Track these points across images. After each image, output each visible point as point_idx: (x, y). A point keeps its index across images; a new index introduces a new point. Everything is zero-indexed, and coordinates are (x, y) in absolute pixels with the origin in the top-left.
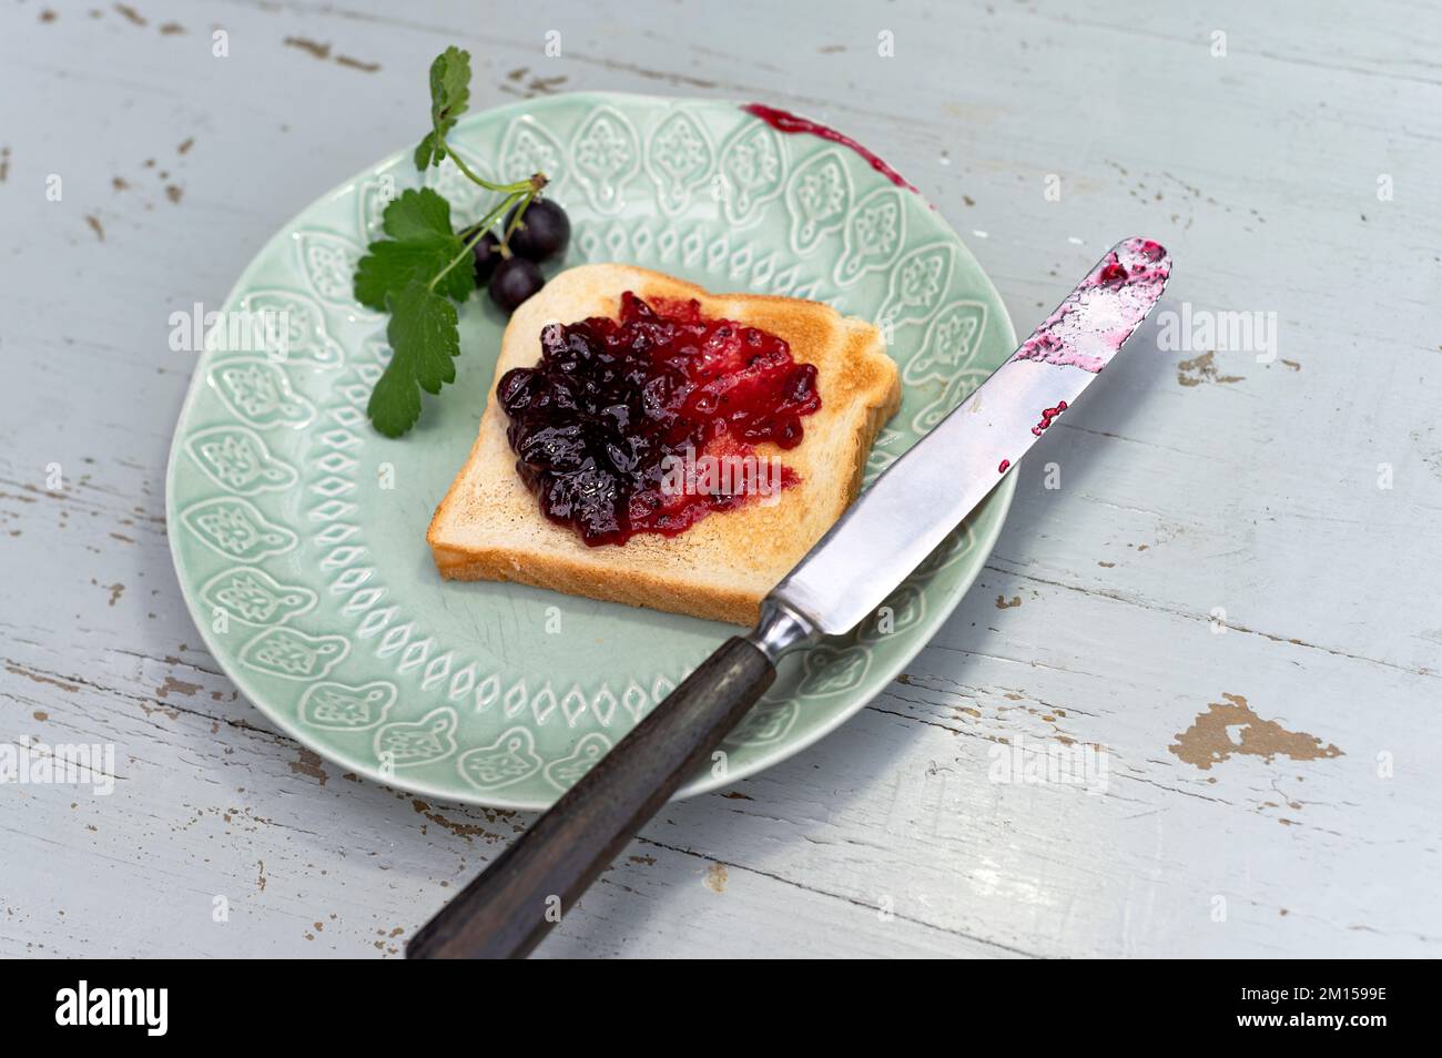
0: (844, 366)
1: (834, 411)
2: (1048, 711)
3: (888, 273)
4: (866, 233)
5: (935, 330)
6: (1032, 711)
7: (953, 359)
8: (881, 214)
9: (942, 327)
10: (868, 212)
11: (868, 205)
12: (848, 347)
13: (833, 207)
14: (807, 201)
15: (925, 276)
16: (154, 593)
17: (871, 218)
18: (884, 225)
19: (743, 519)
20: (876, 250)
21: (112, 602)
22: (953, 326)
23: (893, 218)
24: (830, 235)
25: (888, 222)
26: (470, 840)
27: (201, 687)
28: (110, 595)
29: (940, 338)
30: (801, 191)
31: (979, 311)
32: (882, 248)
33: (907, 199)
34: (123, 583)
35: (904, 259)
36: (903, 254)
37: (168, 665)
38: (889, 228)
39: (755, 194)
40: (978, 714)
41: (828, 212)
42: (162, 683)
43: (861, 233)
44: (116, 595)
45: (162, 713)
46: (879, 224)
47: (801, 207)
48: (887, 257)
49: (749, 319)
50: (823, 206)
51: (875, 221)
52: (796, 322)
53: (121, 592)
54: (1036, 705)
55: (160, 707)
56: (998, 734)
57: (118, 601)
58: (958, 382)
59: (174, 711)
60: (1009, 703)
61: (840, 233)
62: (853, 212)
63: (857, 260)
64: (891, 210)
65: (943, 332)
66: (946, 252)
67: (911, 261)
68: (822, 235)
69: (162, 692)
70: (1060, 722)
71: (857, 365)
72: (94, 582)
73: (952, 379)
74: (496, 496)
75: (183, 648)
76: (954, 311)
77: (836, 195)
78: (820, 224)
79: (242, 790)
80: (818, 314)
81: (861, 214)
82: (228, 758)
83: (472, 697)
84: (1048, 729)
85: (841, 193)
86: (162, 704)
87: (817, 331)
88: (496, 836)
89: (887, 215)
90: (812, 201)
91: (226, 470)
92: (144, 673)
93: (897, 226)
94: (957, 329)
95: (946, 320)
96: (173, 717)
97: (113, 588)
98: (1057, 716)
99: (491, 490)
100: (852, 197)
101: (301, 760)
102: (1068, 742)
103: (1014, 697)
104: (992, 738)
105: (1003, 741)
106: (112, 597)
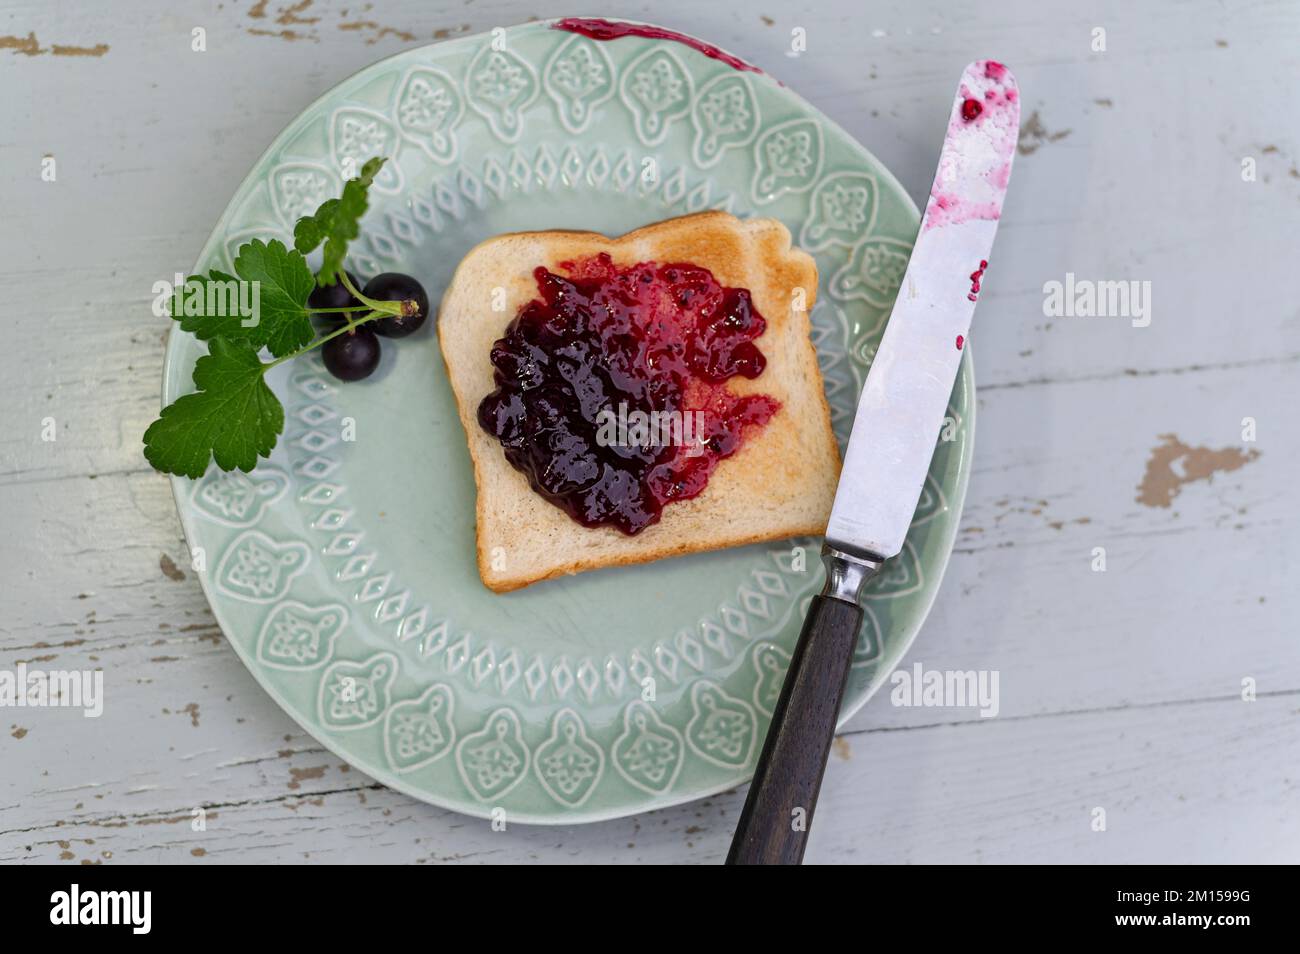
0: (768, 275)
1: (780, 325)
2: (1034, 506)
3: (750, 148)
4: (716, 116)
5: (820, 198)
6: (1022, 510)
7: (850, 225)
8: (728, 97)
9: (827, 196)
10: (713, 96)
11: (711, 90)
12: (763, 254)
13: (673, 97)
14: (645, 96)
15: (793, 150)
16: (229, 699)
17: (717, 101)
18: (733, 107)
19: (748, 459)
20: (731, 129)
21: (195, 723)
22: (840, 195)
23: (742, 99)
24: (674, 122)
25: (737, 103)
27: (327, 767)
28: (188, 717)
29: (828, 207)
30: (635, 88)
31: (867, 183)
32: (737, 127)
33: (754, 82)
34: (194, 701)
35: (764, 136)
36: (762, 130)
37: (285, 760)
38: (741, 108)
39: (587, 100)
40: (981, 530)
41: (668, 102)
42: (289, 778)
43: (710, 116)
44: (195, 715)
45: (307, 804)
46: (727, 106)
47: (639, 101)
48: (744, 135)
49: (659, 255)
50: (662, 97)
51: (723, 103)
52: (702, 242)
53: (197, 711)
54: (1021, 504)
55: (300, 800)
56: (1004, 542)
57: (199, 720)
58: (863, 249)
59: (316, 798)
60: (1000, 511)
61: (688, 118)
62: (695, 99)
63: (713, 140)
64: (738, 93)
65: (829, 201)
66: (812, 128)
67: (773, 137)
68: (667, 125)
69: (293, 785)
70: (1046, 511)
71: (779, 271)
72: (166, 711)
73: (856, 246)
74: (521, 516)
75: (288, 739)
76: (836, 181)
77: (674, 86)
78: (663, 114)
79: (418, 841)
80: (719, 226)
81: (706, 99)
82: (390, 819)
83: (577, 687)
84: (1037, 521)
85: (679, 82)
86: (300, 796)
87: (727, 245)
89: (735, 98)
90: (650, 95)
91: (257, 584)
92: (267, 776)
93: (749, 105)
94: (846, 199)
95: (830, 188)
96: (318, 803)
97: (187, 710)
98: (1041, 507)
99: (514, 513)
100: (692, 84)
102: (1058, 526)
103: (1002, 504)
104: (1000, 546)
105: (1010, 544)
106: (192, 719)
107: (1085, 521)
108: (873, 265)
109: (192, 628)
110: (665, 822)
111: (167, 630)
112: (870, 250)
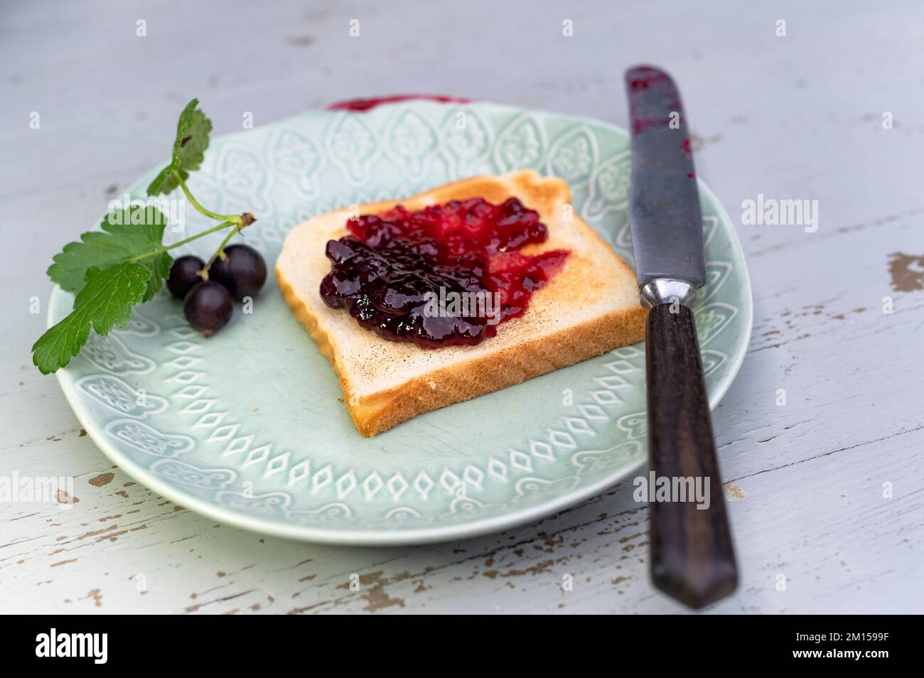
2: (813, 310)
13: (425, 142)
15: (522, 143)
20: (474, 150)
21: (98, 605)
22: (567, 155)
24: (432, 161)
25: (473, 129)
26: (549, 571)
30: (396, 143)
31: (583, 134)
32: (477, 147)
34: (94, 588)
35: (499, 144)
36: (496, 140)
38: (476, 132)
39: (362, 162)
40: (778, 332)
41: (422, 147)
43: (456, 146)
44: (97, 598)
47: (402, 153)
49: (443, 200)
50: (416, 144)
51: (462, 132)
52: (473, 189)
53: (99, 594)
56: (802, 333)
57: (101, 601)
58: (597, 179)
60: (788, 318)
61: (440, 154)
62: (442, 137)
63: (463, 163)
65: (561, 163)
66: (530, 118)
67: (505, 141)
68: (427, 163)
70: (824, 310)
71: (536, 189)
72: (67, 601)
73: (591, 182)
74: (376, 356)
75: (194, 596)
76: (561, 146)
77: (423, 133)
78: (421, 158)
80: (482, 181)
81: (449, 134)
84: (821, 318)
85: (426, 129)
87: (492, 187)
88: (566, 558)
89: (469, 125)
90: (408, 145)
93: (482, 128)
94: (572, 154)
95: (558, 155)
97: (89, 595)
98: (819, 310)
99: (369, 355)
100: (436, 127)
101: (371, 602)
102: (841, 317)
103: (787, 314)
104: (800, 338)
105: (807, 336)
106: (94, 601)
107: (860, 310)
108: (608, 183)
109: (89, 534)
110: (588, 580)
111: (65, 540)
112: (603, 176)
